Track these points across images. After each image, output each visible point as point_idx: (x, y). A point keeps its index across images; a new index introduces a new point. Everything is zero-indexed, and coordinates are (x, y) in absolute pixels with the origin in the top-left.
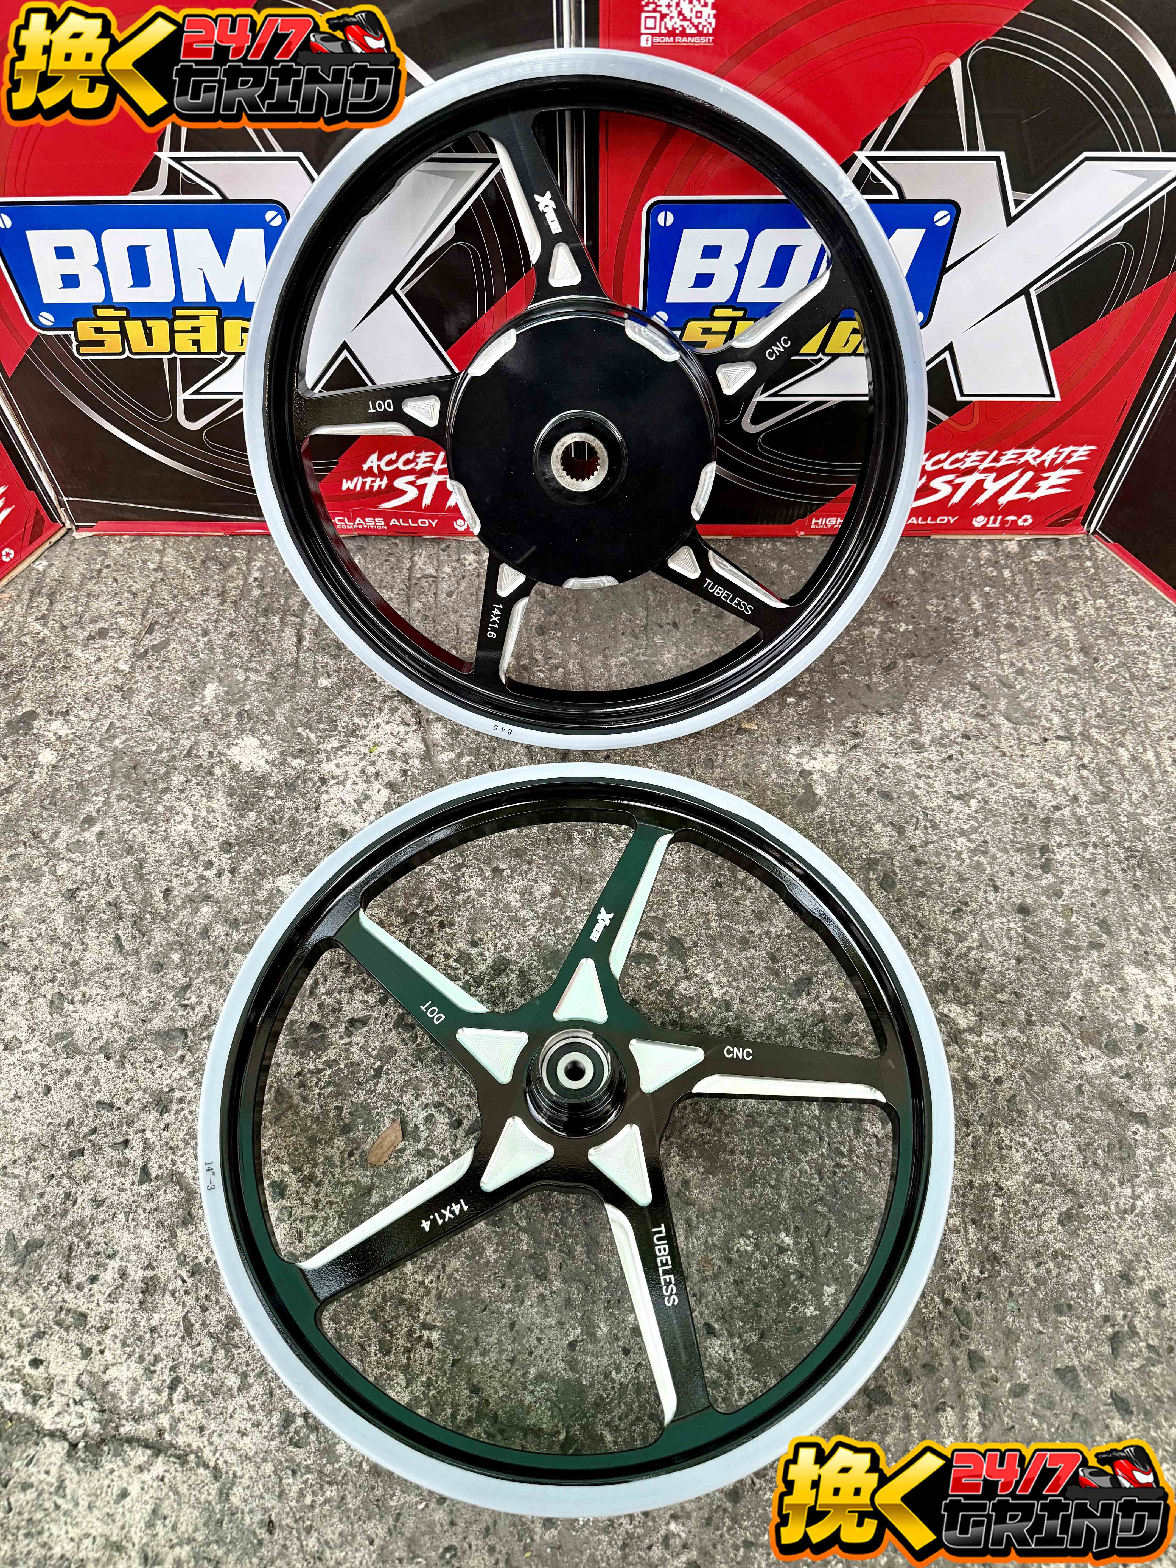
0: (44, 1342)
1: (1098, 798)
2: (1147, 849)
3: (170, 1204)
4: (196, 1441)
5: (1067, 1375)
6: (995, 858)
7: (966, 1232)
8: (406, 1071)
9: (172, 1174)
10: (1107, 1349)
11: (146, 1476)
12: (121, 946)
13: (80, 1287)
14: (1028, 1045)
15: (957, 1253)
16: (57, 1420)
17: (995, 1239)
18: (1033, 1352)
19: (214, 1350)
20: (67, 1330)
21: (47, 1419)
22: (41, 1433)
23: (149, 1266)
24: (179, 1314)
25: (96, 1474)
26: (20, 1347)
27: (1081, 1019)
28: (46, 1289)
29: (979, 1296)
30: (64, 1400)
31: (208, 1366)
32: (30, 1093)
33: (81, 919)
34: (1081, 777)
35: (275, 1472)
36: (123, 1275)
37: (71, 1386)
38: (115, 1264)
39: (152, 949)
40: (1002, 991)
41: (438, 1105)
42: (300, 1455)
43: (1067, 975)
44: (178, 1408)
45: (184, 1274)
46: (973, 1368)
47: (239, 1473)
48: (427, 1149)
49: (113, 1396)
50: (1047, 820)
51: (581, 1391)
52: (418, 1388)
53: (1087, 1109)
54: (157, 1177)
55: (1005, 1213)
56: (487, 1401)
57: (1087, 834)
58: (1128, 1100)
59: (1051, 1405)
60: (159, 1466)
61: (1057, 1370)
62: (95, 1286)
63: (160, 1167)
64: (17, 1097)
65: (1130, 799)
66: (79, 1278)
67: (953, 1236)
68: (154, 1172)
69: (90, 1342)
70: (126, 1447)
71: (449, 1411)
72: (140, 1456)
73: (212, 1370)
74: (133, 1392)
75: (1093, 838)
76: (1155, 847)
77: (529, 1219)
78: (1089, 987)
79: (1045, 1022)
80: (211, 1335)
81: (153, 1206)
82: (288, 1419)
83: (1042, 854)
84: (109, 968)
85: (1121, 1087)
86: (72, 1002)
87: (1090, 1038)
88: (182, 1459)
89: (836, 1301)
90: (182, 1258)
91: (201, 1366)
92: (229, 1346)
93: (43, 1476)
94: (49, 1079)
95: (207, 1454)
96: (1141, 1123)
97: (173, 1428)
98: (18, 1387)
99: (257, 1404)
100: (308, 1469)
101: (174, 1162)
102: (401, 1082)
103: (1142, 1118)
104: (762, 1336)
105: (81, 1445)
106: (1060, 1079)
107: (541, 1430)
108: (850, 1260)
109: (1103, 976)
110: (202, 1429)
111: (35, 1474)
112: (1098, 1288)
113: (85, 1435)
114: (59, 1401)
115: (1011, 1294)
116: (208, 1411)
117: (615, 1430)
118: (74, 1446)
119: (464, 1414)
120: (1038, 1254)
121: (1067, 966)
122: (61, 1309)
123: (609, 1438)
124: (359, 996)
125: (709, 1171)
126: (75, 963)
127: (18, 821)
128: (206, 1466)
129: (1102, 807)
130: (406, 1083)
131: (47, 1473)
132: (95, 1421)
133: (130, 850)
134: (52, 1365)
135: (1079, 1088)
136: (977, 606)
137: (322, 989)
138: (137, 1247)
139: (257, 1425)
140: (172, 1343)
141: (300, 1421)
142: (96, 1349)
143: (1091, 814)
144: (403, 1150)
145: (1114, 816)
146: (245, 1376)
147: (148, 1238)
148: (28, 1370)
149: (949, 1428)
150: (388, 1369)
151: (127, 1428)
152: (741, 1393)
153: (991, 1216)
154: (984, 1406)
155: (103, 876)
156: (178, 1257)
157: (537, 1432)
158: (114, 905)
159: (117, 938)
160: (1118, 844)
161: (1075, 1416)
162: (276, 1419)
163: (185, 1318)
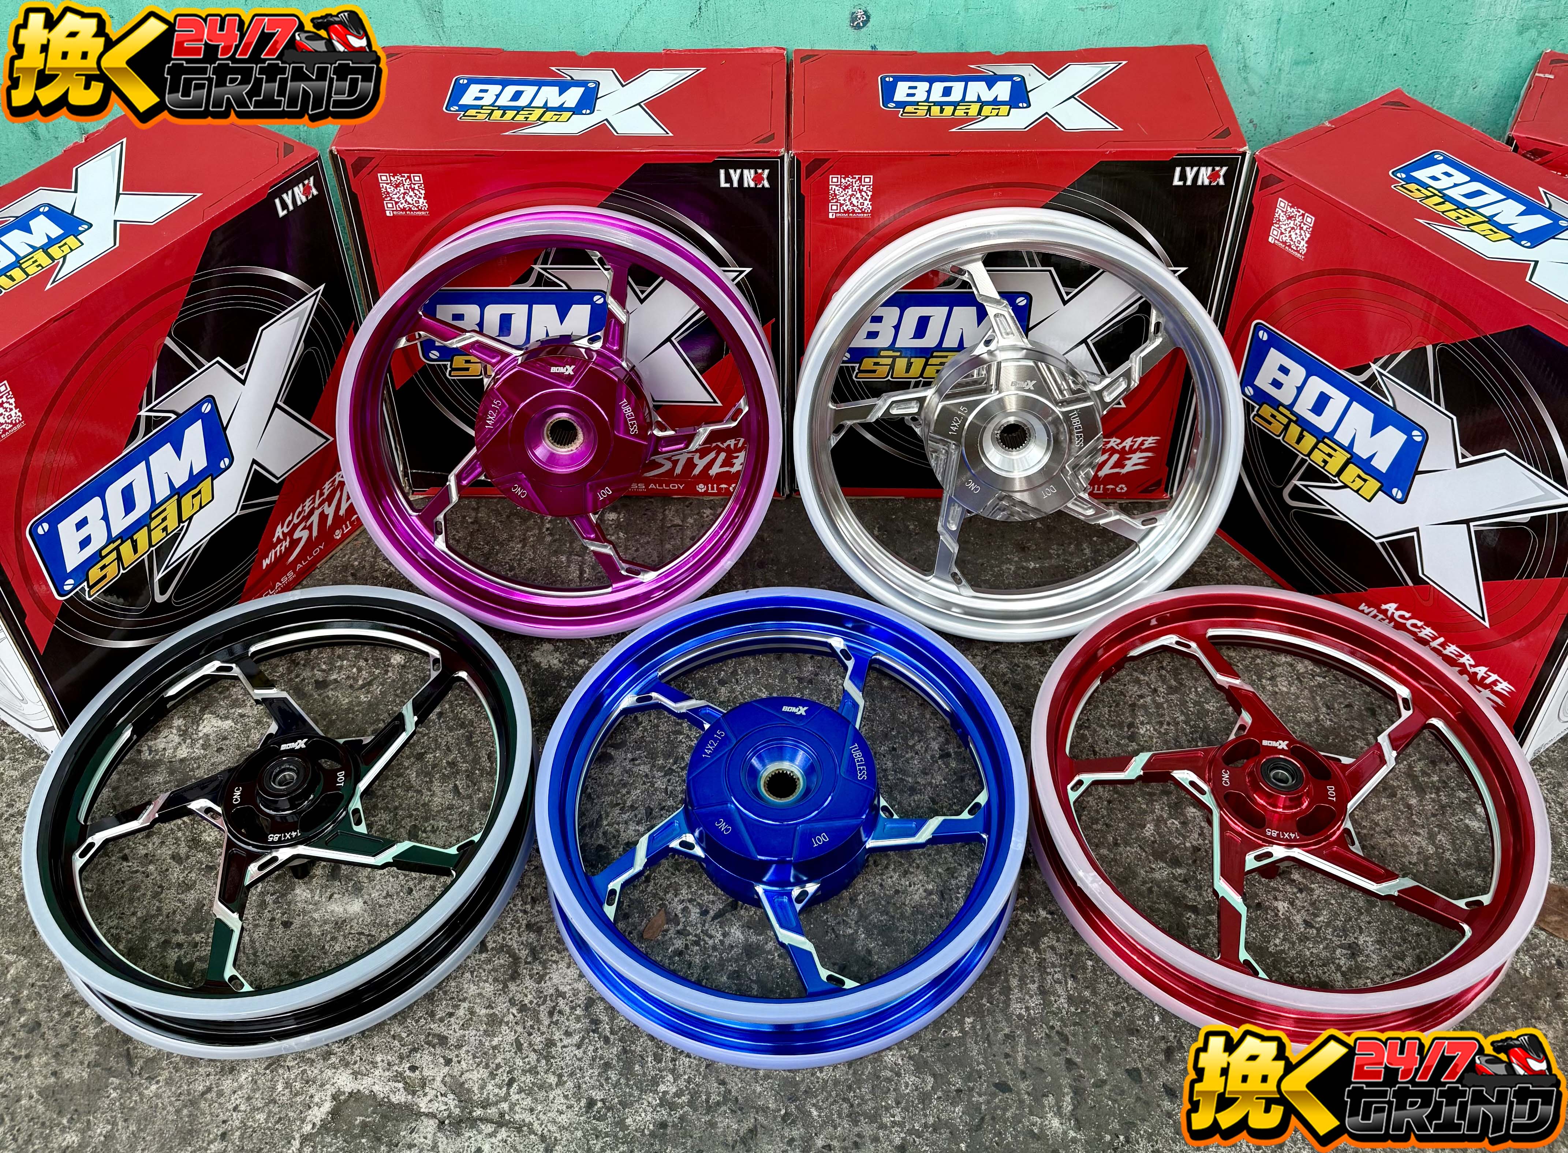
0: (419, 1055)
1: (1172, 690)
2: (1206, 727)
3: (502, 966)
4: (528, 1118)
5: (1134, 1074)
6: (1095, 731)
7: (1066, 983)
8: (668, 878)
9: (502, 947)
10: (1161, 1057)
11: (493, 1140)
12: (459, 793)
13: (442, 1020)
14: (1115, 860)
15: (1059, 996)
16: (430, 1105)
17: (1087, 987)
18: (1110, 1060)
19: (538, 1061)
20: (434, 1047)
21: (423, 1105)
22: (419, 1114)
23: (489, 1007)
24: (511, 1037)
25: (459, 1140)
26: (401, 1058)
27: (1154, 842)
28: (417, 1021)
29: (1075, 1024)
30: (434, 1092)
31: (533, 1071)
32: (398, 894)
33: (427, 774)
34: (1161, 676)
35: (584, 1136)
36: (472, 1012)
37: (438, 1083)
38: (466, 1005)
39: (481, 795)
40: (1097, 823)
41: (690, 901)
42: (601, 1125)
43: (1145, 812)
44: (514, 1097)
45: (515, 1011)
46: (1069, 1069)
47: (559, 1137)
48: (685, 929)
49: (469, 1091)
50: (1133, 705)
51: (796, 1084)
52: (682, 1083)
53: (1155, 903)
54: (492, 949)
55: (1094, 970)
56: (730, 1091)
57: (1163, 715)
58: (1185, 897)
59: (1122, 1092)
60: (503, 1133)
61: (1127, 1071)
62: (452, 1020)
63: (494, 942)
64: (388, 895)
65: (1196, 691)
66: (440, 1014)
67: (1057, 986)
68: (490, 945)
69: (452, 1055)
70: (478, 1122)
71: (704, 1097)
72: (489, 1128)
73: (538, 1073)
74: (482, 1088)
75: (1168, 719)
76: (1212, 726)
77: (757, 973)
78: (1159, 821)
79: (1127, 844)
80: (535, 1051)
81: (490, 967)
82: (591, 1103)
83: (1129, 728)
84: (451, 807)
85: (1179, 887)
86: (425, 831)
87: (1159, 855)
88: (519, 1130)
89: (973, 1027)
90: (512, 1002)
91: (530, 1071)
92: (548, 1057)
93: (422, 1140)
94: (411, 883)
95: (536, 1126)
96: (1194, 912)
97: (511, 1109)
98: (401, 1085)
99: (570, 1094)
100: (607, 1135)
101: (504, 938)
102: (664, 885)
103: (1194, 909)
104: (921, 1050)
105: (447, 1122)
106: (1136, 883)
107: (768, 1108)
108: (984, 1001)
109: (1170, 813)
110: (532, 1110)
111: (417, 1138)
112: (1157, 1019)
113: (449, 1117)
114: (431, 1094)
115: (1097, 1023)
116: (536, 1100)
117: (819, 1109)
118: (442, 1123)
119: (714, 1098)
120: (1118, 997)
121: (1144, 806)
122: (429, 1034)
123: (815, 1113)
124: (632, 827)
125: (884, 944)
126: (424, 805)
127: (377, 705)
128: (536, 1135)
129: (1173, 697)
130: (669, 886)
131: (425, 1138)
132: (456, 1106)
133: (462, 726)
134: (425, 1070)
135: (1150, 890)
136: (1087, 551)
137: (605, 823)
138: (480, 994)
139: (570, 1107)
140: (508, 1055)
141: (600, 1104)
142: (455, 1059)
143: (1167, 701)
144: (667, 931)
145: (1184, 703)
146: (560, 1076)
147: (488, 989)
148: (408, 1073)
149: (1050, 1108)
150: (660, 1071)
151: (478, 1112)
152: (907, 1086)
153: (1084, 973)
154: (1075, 1093)
155: (444, 743)
156: (510, 1001)
157: (765, 1110)
158: (452, 764)
159: (456, 786)
160: (1186, 722)
161: (1138, 1099)
162: (583, 1102)
163: (517, 1040)
